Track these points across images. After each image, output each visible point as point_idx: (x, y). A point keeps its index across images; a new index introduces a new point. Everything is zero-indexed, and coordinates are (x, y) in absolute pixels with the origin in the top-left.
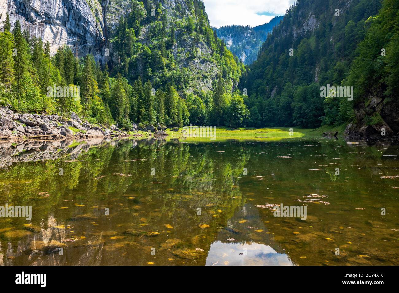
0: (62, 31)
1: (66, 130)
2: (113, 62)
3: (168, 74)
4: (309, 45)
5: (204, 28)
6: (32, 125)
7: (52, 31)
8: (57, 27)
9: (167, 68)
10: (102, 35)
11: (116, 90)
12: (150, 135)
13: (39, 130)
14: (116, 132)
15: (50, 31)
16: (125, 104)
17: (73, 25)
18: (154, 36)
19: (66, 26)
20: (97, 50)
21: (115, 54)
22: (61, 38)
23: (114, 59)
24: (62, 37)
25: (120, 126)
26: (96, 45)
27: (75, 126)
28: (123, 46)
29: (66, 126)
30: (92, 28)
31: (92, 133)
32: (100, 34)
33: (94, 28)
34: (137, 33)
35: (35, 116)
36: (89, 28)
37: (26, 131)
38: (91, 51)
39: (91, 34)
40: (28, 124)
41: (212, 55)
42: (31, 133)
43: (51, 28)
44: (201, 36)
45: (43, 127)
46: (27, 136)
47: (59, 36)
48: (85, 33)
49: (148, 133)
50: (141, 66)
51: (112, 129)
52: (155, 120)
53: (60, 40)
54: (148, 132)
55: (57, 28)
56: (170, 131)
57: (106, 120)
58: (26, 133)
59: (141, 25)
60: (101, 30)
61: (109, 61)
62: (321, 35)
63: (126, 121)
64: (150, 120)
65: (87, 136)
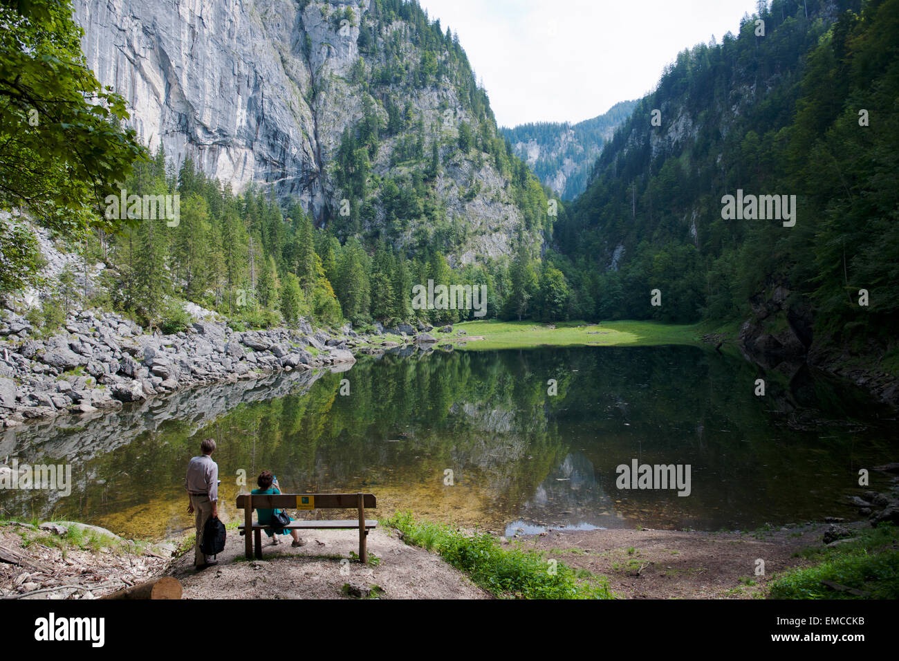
0: (246, 158)
1: (307, 355)
2: (332, 207)
4: (678, 168)
5: (489, 142)
6: (262, 350)
7: (230, 157)
8: (238, 150)
10: (313, 161)
11: (348, 263)
12: (406, 341)
13: (272, 357)
14: (353, 340)
15: (227, 157)
16: (362, 286)
17: (265, 146)
18: (402, 159)
19: (252, 149)
20: (304, 187)
21: (335, 194)
22: (244, 169)
23: (334, 203)
24: (246, 167)
26: (302, 178)
27: (311, 345)
28: (350, 179)
29: (302, 345)
30: (296, 149)
31: (338, 356)
32: (309, 159)
33: (298, 149)
34: (372, 153)
35: (260, 334)
36: (291, 150)
37: (259, 361)
38: (295, 189)
39: (294, 160)
40: (256, 349)
41: (505, 188)
42: (265, 364)
43: (228, 152)
44: (484, 156)
45: (274, 351)
46: (260, 368)
47: (241, 165)
48: (284, 159)
49: (402, 337)
50: (381, 215)
51: (345, 334)
53: (243, 172)
54: (402, 335)
55: (237, 153)
56: (439, 331)
58: (259, 364)
59: (381, 138)
60: (310, 152)
61: (326, 207)
62: (700, 152)
63: (365, 318)
65: (332, 360)
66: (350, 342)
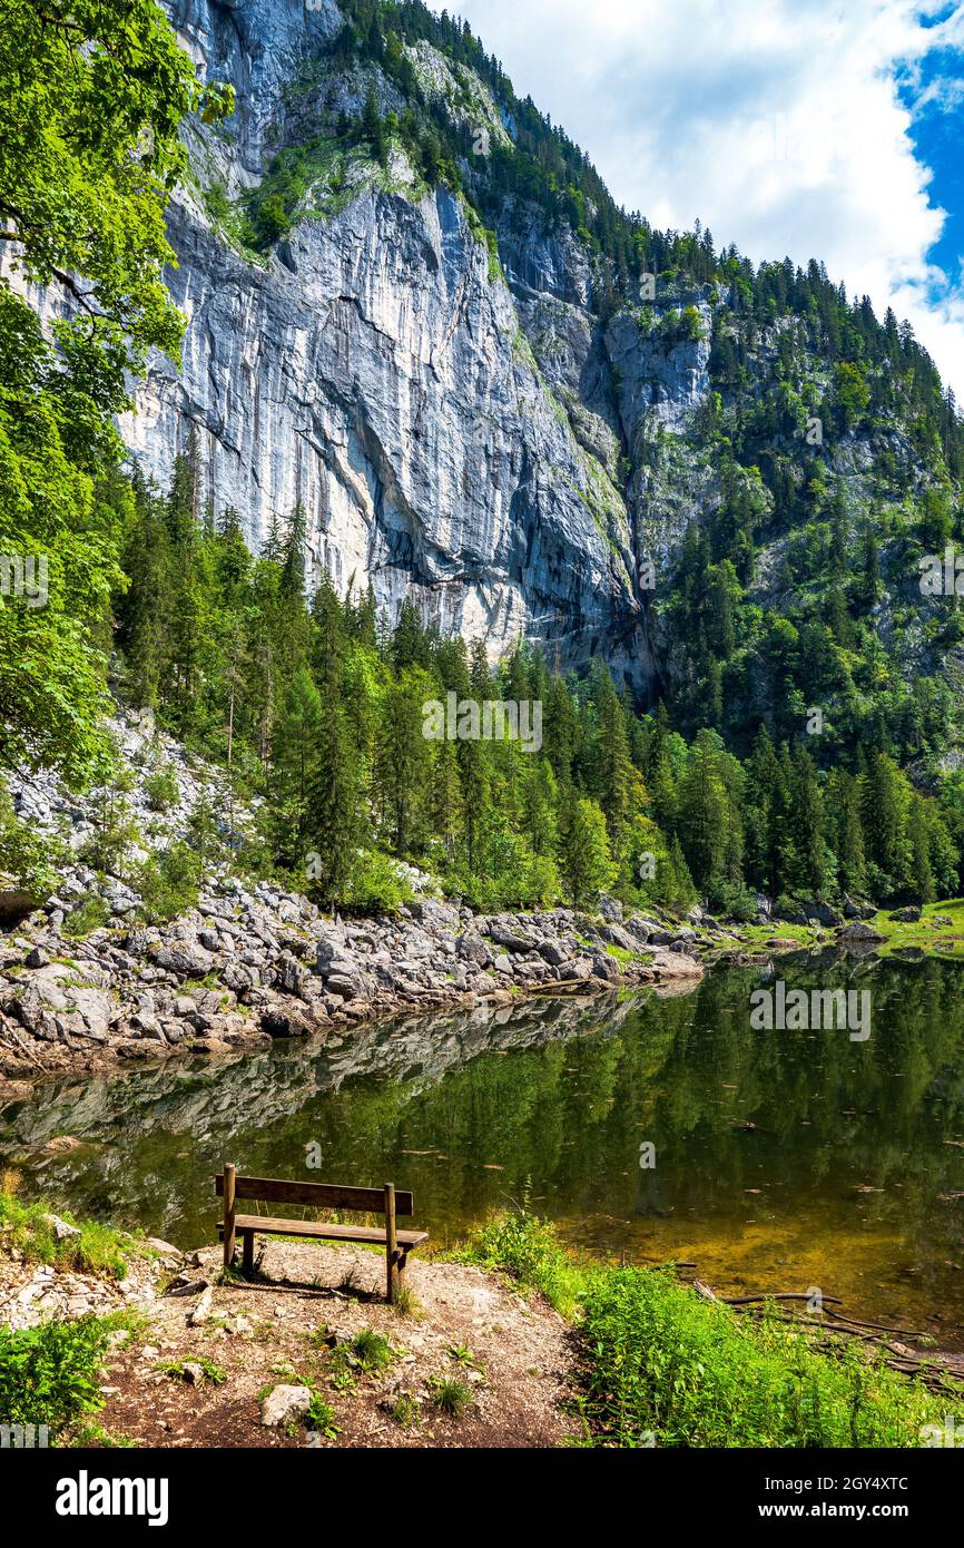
0: (510, 599)
1: (607, 961)
2: (668, 676)
3: (864, 704)
6: (524, 950)
7: (484, 601)
8: (497, 586)
9: (857, 682)
10: (631, 594)
11: (695, 787)
12: (820, 939)
13: (542, 964)
14: (709, 934)
15: (478, 601)
16: (728, 834)
17: (543, 575)
18: (804, 575)
19: (521, 581)
20: (616, 642)
21: (674, 652)
22: (507, 618)
23: (673, 669)
24: (511, 615)
25: (715, 906)
26: (612, 627)
27: (618, 943)
28: (702, 623)
29: (599, 944)
30: (599, 575)
31: (669, 964)
32: (624, 591)
33: (603, 574)
34: (744, 573)
35: (521, 920)
36: (589, 578)
37: (517, 972)
38: (599, 647)
39: (597, 595)
40: (513, 948)
42: (527, 976)
43: (479, 592)
45: (548, 953)
46: (519, 984)
47: (502, 612)
48: (577, 596)
49: (811, 930)
50: (763, 686)
51: (693, 923)
52: (835, 882)
53: (506, 624)
54: (810, 925)
55: (496, 591)
56: (890, 919)
57: (675, 892)
58: (517, 977)
59: (758, 543)
60: (625, 577)
61: (657, 675)
63: (733, 890)
64: (815, 884)
65: (657, 973)
66: (703, 938)
